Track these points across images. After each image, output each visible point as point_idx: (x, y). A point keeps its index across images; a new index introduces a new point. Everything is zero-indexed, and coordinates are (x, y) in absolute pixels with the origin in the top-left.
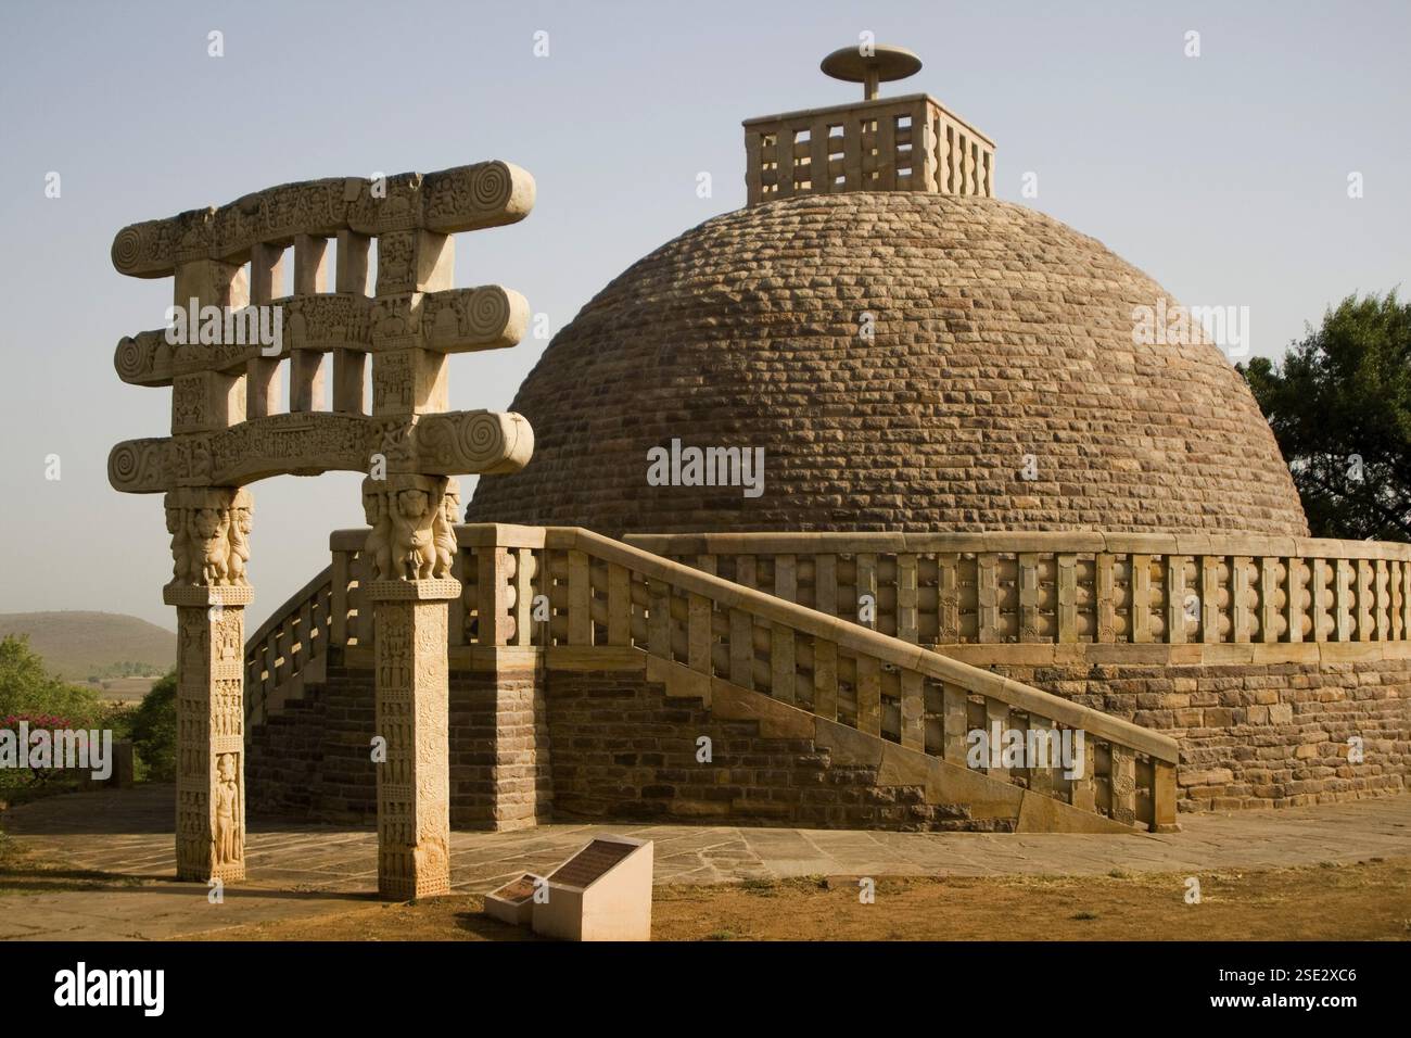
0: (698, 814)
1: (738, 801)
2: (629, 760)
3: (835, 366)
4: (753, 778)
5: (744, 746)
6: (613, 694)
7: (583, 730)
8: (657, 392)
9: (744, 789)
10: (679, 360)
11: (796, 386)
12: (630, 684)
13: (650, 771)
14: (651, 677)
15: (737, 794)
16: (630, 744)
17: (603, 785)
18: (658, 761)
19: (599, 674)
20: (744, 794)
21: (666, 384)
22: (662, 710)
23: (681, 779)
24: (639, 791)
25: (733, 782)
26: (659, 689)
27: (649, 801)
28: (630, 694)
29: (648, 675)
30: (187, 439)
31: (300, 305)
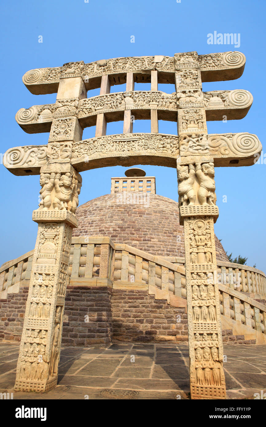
0: (166, 340)
1: (179, 335)
2: (141, 321)
4: (183, 328)
6: (137, 299)
7: (125, 311)
9: (180, 331)
12: (142, 295)
13: (149, 325)
14: (150, 292)
15: (178, 333)
16: (142, 316)
17: (131, 330)
18: (151, 322)
19: (132, 291)
20: (180, 333)
22: (154, 304)
23: (159, 327)
24: (144, 332)
25: (177, 328)
26: (152, 297)
27: (148, 336)
28: (142, 298)
29: (149, 292)
30: (59, 144)
31: (130, 95)
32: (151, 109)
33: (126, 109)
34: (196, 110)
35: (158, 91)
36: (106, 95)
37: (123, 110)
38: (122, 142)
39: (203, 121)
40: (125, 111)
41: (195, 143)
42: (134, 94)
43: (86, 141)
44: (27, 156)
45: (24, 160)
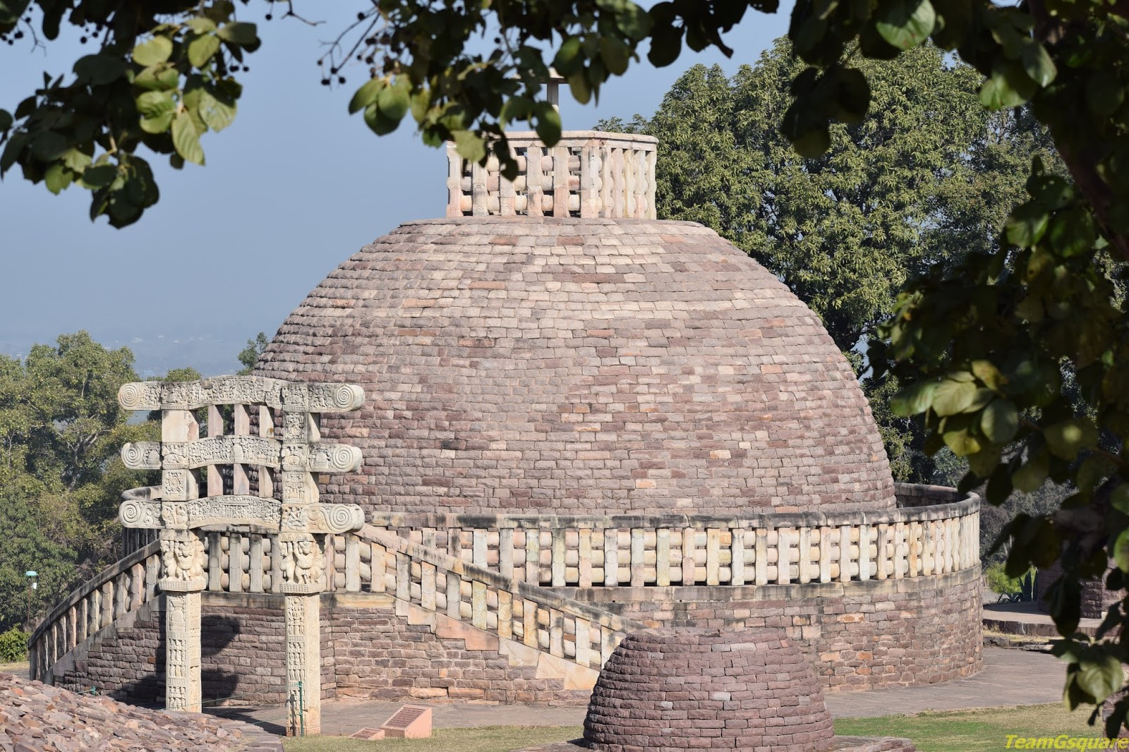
0: (428, 696)
1: (452, 688)
2: (384, 664)
3: (516, 383)
4: (461, 674)
5: (455, 655)
6: (375, 623)
7: (355, 644)
8: (388, 395)
9: (455, 681)
10: (403, 370)
11: (487, 397)
12: (384, 616)
13: (398, 670)
14: (398, 612)
15: (452, 684)
16: (385, 653)
17: (368, 679)
18: (403, 664)
19: (365, 611)
20: (456, 684)
21: (392, 389)
22: (406, 633)
23: (417, 674)
24: (390, 681)
25: (449, 676)
26: (403, 621)
27: (397, 688)
29: (396, 611)
30: (173, 504)
31: (239, 441)
32: (258, 464)
33: (236, 462)
34: (299, 475)
36: (214, 438)
37: (232, 463)
40: (235, 465)
44: (144, 514)
45: (142, 518)
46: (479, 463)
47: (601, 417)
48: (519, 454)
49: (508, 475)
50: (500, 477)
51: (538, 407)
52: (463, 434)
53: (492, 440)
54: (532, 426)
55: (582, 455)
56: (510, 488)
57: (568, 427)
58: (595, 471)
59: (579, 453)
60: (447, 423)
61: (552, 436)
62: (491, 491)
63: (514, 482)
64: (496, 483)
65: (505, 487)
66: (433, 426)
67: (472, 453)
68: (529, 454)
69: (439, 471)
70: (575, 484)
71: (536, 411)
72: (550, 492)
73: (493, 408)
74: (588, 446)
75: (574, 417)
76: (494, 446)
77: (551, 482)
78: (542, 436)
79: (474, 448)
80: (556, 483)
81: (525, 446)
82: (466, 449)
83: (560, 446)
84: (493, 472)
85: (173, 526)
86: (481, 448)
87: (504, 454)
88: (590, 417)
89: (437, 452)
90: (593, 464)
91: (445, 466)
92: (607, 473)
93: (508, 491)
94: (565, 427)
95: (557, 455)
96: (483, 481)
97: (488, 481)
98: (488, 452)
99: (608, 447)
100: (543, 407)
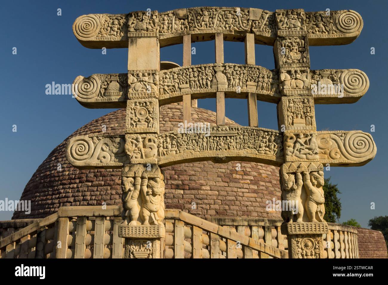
30: (139, 136)
31: (222, 69)
32: (248, 92)
33: (219, 90)
34: (304, 99)
35: (257, 67)
36: (192, 67)
37: (214, 91)
38: (216, 137)
39: (312, 115)
40: (217, 93)
41: (303, 146)
42: (227, 68)
43: (173, 134)
44: (99, 150)
45: (96, 155)
46: (198, 196)
47: (249, 177)
48: (217, 193)
49: (213, 203)
50: (209, 204)
51: (221, 170)
52: (186, 182)
53: (202, 185)
54: (220, 179)
55: (246, 195)
56: (216, 210)
57: (236, 181)
58: (253, 203)
59: (244, 194)
60: (177, 176)
61: (231, 184)
62: (206, 211)
63: (217, 207)
64: (208, 207)
65: (213, 209)
66: (169, 178)
67: (193, 192)
68: (222, 193)
69: (176, 200)
70: (245, 209)
71: (220, 172)
72: (235, 212)
73: (199, 170)
74: (247, 190)
75: (238, 177)
76: (204, 188)
77: (235, 207)
78: (226, 184)
79: (194, 189)
80: (237, 208)
81: (219, 189)
82: (189, 189)
83: (235, 189)
84: (206, 201)
85: (139, 160)
86: (198, 189)
87: (210, 192)
88: (245, 177)
89: (173, 191)
90: (252, 199)
91: (178, 198)
92: (258, 204)
93: (214, 211)
94: (235, 180)
95: (235, 194)
96: (201, 205)
97: (204, 206)
98: (202, 191)
99: (255, 191)
100: (224, 171)
